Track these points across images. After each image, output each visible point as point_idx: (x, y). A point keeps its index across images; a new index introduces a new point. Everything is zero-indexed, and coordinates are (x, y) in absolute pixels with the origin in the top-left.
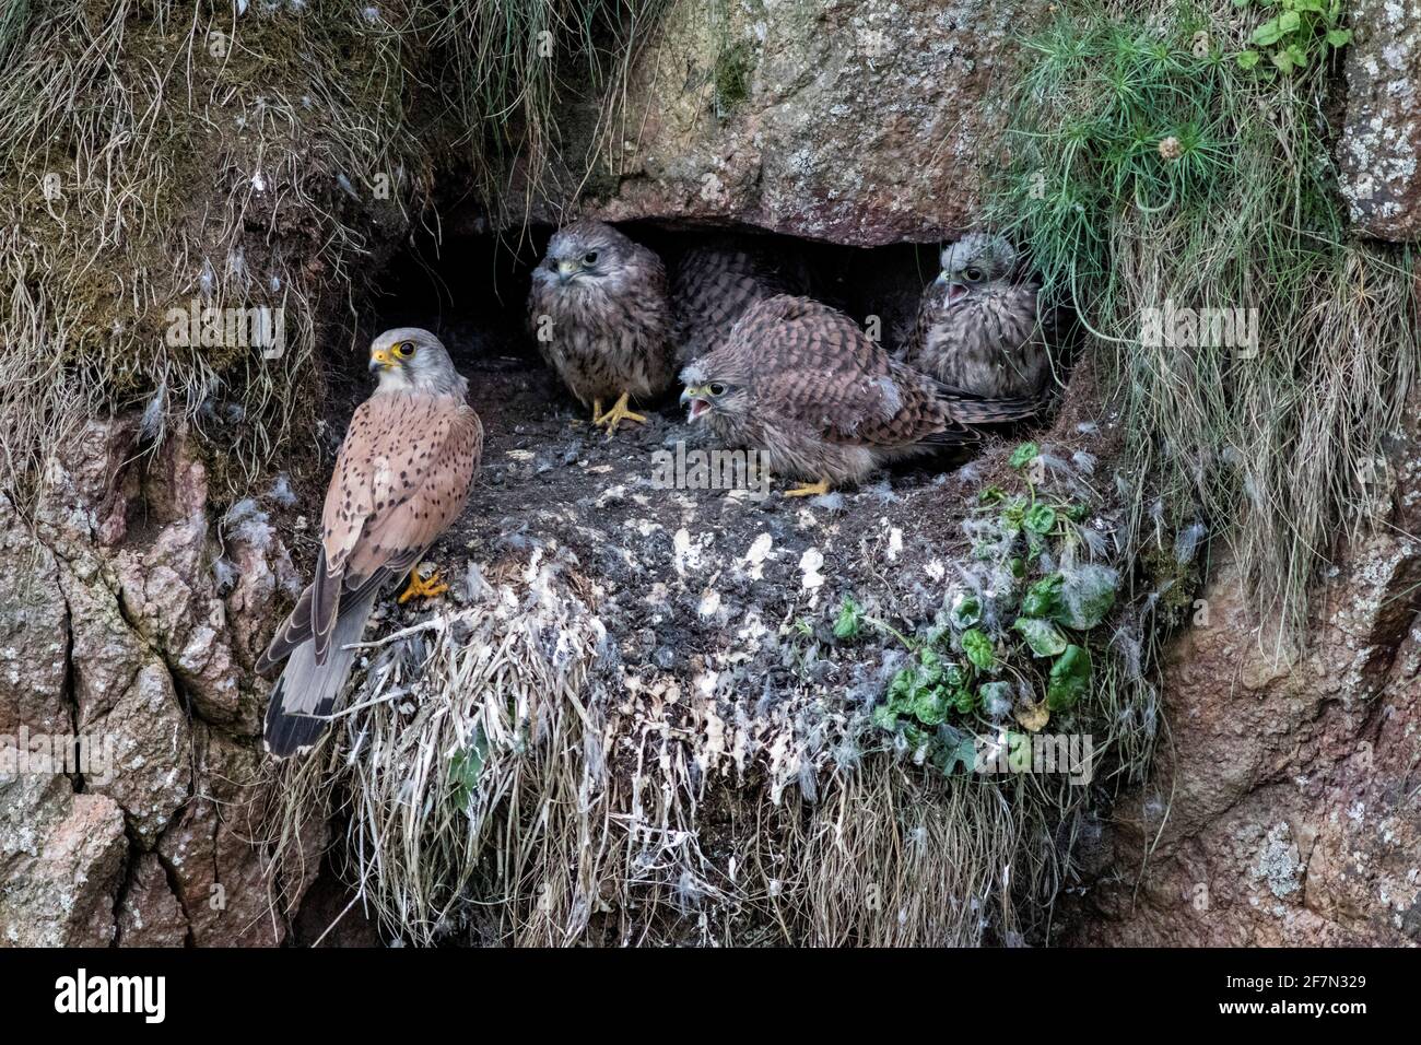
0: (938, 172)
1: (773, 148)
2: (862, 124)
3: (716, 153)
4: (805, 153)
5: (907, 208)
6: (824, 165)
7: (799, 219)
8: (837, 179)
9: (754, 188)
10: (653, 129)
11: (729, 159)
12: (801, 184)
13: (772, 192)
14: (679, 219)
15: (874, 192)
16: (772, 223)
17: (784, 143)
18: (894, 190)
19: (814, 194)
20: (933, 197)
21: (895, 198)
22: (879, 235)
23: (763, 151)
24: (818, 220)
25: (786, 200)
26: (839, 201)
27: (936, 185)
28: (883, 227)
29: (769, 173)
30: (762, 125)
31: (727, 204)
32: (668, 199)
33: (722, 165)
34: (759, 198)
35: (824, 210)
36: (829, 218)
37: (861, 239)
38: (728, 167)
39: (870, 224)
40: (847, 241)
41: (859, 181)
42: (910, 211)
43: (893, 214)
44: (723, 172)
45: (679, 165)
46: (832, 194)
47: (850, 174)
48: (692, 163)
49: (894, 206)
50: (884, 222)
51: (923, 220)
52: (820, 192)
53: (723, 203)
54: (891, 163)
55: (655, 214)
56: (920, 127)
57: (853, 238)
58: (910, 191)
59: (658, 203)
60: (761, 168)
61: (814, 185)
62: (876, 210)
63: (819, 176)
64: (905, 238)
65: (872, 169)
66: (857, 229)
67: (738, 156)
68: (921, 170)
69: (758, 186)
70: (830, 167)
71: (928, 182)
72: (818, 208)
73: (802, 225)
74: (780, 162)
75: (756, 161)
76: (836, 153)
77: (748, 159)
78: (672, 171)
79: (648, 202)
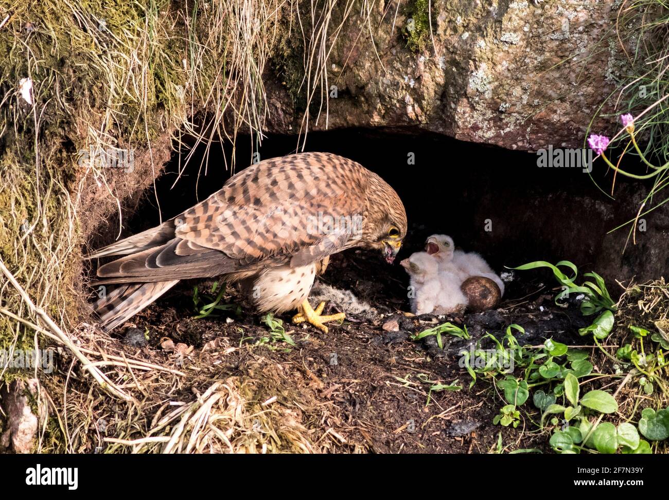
0: (590, 90)
1: (454, 69)
2: (528, 50)
3: (406, 73)
4: (480, 73)
5: (565, 119)
6: (496, 83)
7: (476, 128)
8: (507, 94)
9: (439, 102)
10: (355, 54)
11: (418, 79)
13: (453, 106)
14: (376, 129)
15: (537, 106)
17: (463, 65)
18: (555, 105)
19: (489, 107)
20: (587, 111)
21: (555, 112)
23: (446, 72)
24: (489, 129)
25: (464, 113)
26: (508, 113)
27: (590, 100)
28: (545, 135)
29: (452, 90)
30: (444, 50)
31: (417, 116)
32: (367, 112)
33: (412, 84)
34: (443, 113)
35: (497, 121)
36: (501, 128)
37: (526, 145)
38: (417, 86)
39: (533, 132)
40: (515, 147)
41: (525, 98)
42: (568, 122)
43: (553, 124)
44: (414, 89)
45: (377, 83)
46: (503, 106)
47: (517, 91)
48: (387, 82)
49: (555, 118)
50: (544, 131)
51: (578, 130)
52: (494, 106)
53: (412, 115)
54: (551, 82)
55: (356, 124)
56: (577, 52)
57: (520, 144)
58: (567, 105)
59: (358, 116)
60: (446, 85)
61: (489, 100)
62: (539, 120)
63: (494, 92)
65: (536, 87)
66: (524, 136)
67: (426, 77)
68: (577, 88)
69: (442, 101)
70: (501, 85)
71: (582, 98)
72: (491, 119)
73: (480, 133)
74: (460, 81)
75: (441, 80)
76: (506, 73)
77: (433, 79)
78: (371, 88)
79: (351, 114)
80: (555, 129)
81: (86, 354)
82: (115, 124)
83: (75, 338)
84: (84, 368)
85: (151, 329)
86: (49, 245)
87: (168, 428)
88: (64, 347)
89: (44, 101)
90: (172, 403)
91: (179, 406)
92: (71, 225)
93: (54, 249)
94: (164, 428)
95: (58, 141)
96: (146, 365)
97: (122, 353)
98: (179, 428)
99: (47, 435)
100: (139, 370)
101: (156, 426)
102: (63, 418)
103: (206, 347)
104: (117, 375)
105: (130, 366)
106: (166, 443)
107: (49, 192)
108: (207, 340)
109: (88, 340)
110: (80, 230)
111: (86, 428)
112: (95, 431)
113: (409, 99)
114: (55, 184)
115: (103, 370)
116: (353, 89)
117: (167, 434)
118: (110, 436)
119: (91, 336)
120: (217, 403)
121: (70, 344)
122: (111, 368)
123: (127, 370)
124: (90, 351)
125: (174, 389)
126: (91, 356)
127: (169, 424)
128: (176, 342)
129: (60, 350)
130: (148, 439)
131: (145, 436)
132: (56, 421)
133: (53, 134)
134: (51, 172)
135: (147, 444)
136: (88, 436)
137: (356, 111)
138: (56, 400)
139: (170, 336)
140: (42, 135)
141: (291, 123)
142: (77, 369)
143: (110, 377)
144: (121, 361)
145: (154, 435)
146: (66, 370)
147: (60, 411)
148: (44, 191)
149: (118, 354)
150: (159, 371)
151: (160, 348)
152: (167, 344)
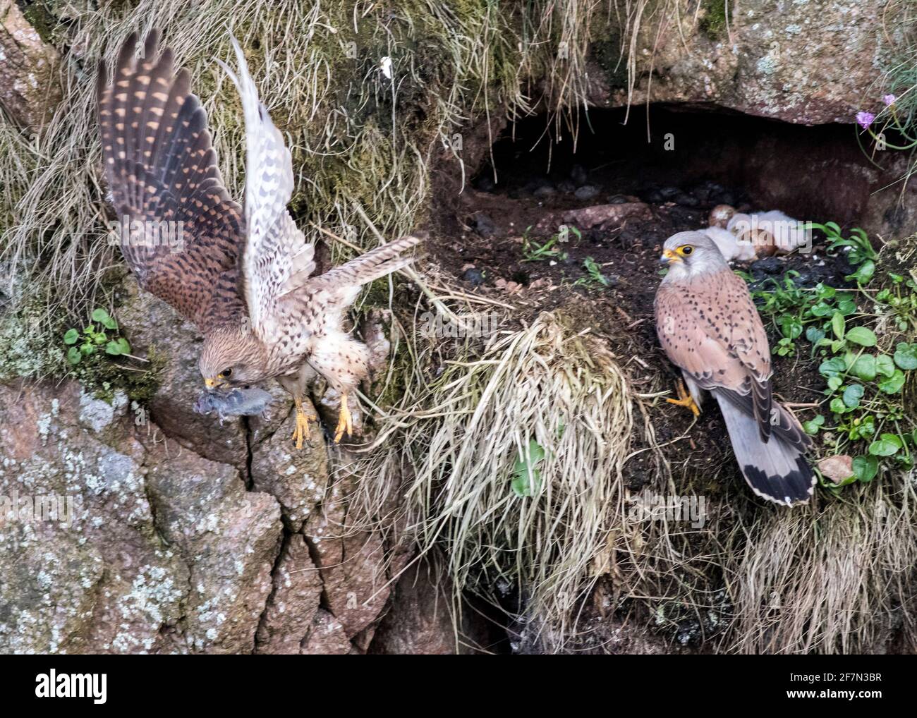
0: (860, 74)
1: (746, 55)
2: (808, 39)
3: (706, 58)
4: (767, 58)
5: (838, 98)
6: (781, 67)
7: (763, 104)
8: (790, 77)
9: (732, 83)
10: (663, 40)
11: (715, 62)
12: (764, 80)
13: (744, 85)
14: (680, 104)
15: (814, 87)
16: (745, 108)
17: (753, 51)
18: (830, 86)
19: (774, 87)
20: (857, 92)
21: (830, 92)
22: (818, 117)
23: (739, 57)
24: (774, 105)
25: (753, 92)
26: (790, 92)
27: (859, 82)
28: (821, 111)
29: (743, 72)
30: (738, 39)
31: (714, 93)
32: (672, 90)
33: (710, 66)
34: (735, 89)
35: (781, 99)
36: (784, 105)
37: (806, 120)
38: (714, 68)
39: (811, 109)
40: (795, 121)
41: (805, 80)
42: (840, 101)
43: (828, 102)
44: (711, 71)
45: (680, 66)
46: (786, 87)
47: (798, 74)
48: (690, 65)
49: (829, 97)
50: (820, 108)
51: (849, 107)
52: (778, 86)
53: (710, 93)
54: (828, 67)
55: (663, 100)
56: (849, 42)
57: (800, 118)
58: (840, 86)
59: (665, 92)
60: (738, 69)
61: (774, 81)
62: (816, 99)
63: (779, 74)
64: (836, 120)
65: (814, 71)
66: (803, 112)
67: (722, 61)
68: (849, 72)
69: (734, 81)
70: (785, 69)
71: (853, 81)
72: (776, 97)
73: (766, 109)
74: (751, 65)
75: (734, 64)
76: (789, 59)
77: (728, 62)
78: (675, 70)
79: (658, 91)
80: (830, 106)
81: (432, 290)
82: (460, 97)
83: (423, 276)
84: (430, 301)
85: (487, 269)
86: (402, 197)
87: (499, 353)
88: (413, 282)
89: (402, 76)
90: (503, 332)
91: (508, 335)
92: (422, 182)
93: (407, 201)
94: (495, 353)
95: (412, 110)
96: (482, 299)
97: (462, 289)
98: (509, 352)
99: (398, 357)
100: (476, 304)
101: (489, 350)
102: (412, 343)
103: (532, 285)
104: (457, 307)
105: (468, 300)
106: (497, 365)
107: (403, 153)
108: (535, 279)
109: (433, 278)
110: (429, 185)
111: (431, 352)
112: (437, 354)
113: (707, 79)
114: (409, 147)
115: (446, 303)
116: (661, 71)
117: (498, 358)
118: (450, 358)
119: (437, 275)
120: (540, 332)
121: (418, 281)
122: (452, 301)
123: (466, 304)
124: (435, 287)
125: (504, 320)
126: (436, 291)
127: (500, 349)
128: (508, 280)
129: (410, 286)
130: (482, 361)
131: (479, 359)
132: (406, 345)
133: (408, 105)
134: (405, 136)
135: (481, 366)
136: (432, 358)
137: (663, 89)
138: (405, 328)
139: (503, 276)
140: (398, 106)
141: (608, 98)
142: (423, 302)
143: (452, 309)
144: (460, 296)
145: (487, 358)
146: (415, 301)
147: (409, 337)
148: (398, 152)
149: (458, 290)
150: (493, 304)
151: (495, 286)
152: (500, 283)
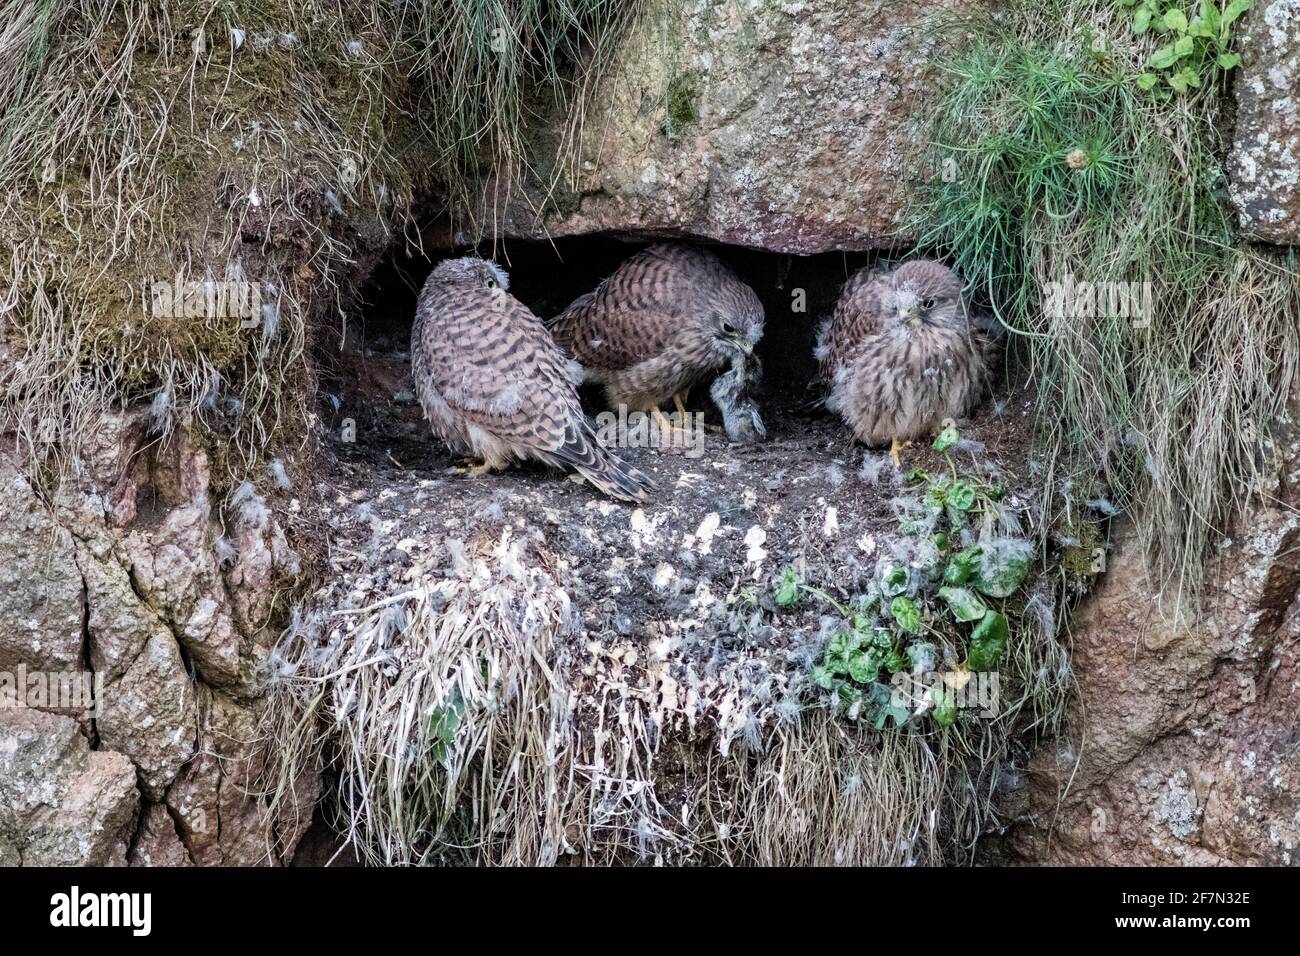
0: (868, 187)
1: (719, 166)
2: (799, 144)
3: (667, 171)
4: (747, 170)
5: (840, 219)
6: (765, 181)
7: (743, 230)
8: (776, 193)
9: (702, 202)
10: (610, 150)
11: (679, 176)
12: (744, 198)
13: (718, 206)
14: (634, 231)
15: (810, 205)
16: (718, 234)
17: (728, 161)
18: (828, 203)
19: (756, 207)
20: (863, 210)
21: (829, 211)
22: (815, 244)
23: (710, 169)
24: (759, 230)
25: (730, 213)
26: (779, 213)
27: (866, 198)
28: (818, 236)
29: (716, 188)
30: (708, 146)
31: (678, 217)
32: (624, 213)
33: (673, 182)
34: (707, 211)
35: (765, 221)
36: (769, 229)
37: (799, 248)
38: (678, 183)
39: (806, 234)
40: (786, 250)
41: (796, 195)
42: (843, 222)
43: (827, 225)
44: (674, 188)
45: (634, 182)
46: (772, 207)
47: (788, 189)
48: (646, 181)
49: (828, 218)
50: (818, 232)
51: (855, 230)
52: (762, 206)
53: (673, 217)
54: (825, 178)
55: (613, 227)
56: (852, 146)
57: (791, 247)
58: (842, 204)
59: (615, 217)
60: (708, 184)
61: (757, 199)
62: (812, 221)
63: (761, 190)
64: (839, 247)
65: (808, 184)
66: (795, 238)
67: (688, 174)
68: (852, 184)
69: (705, 200)
70: (770, 183)
71: (859, 196)
72: (759, 220)
73: (746, 235)
74: (725, 179)
75: (703, 178)
76: (775, 170)
77: (696, 176)
78: (628, 188)
79: (606, 216)
80: (831, 229)
113: (670, 199)
116: (609, 188)
137: (613, 212)
